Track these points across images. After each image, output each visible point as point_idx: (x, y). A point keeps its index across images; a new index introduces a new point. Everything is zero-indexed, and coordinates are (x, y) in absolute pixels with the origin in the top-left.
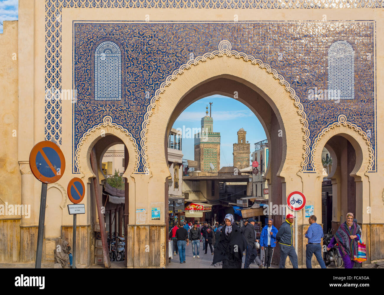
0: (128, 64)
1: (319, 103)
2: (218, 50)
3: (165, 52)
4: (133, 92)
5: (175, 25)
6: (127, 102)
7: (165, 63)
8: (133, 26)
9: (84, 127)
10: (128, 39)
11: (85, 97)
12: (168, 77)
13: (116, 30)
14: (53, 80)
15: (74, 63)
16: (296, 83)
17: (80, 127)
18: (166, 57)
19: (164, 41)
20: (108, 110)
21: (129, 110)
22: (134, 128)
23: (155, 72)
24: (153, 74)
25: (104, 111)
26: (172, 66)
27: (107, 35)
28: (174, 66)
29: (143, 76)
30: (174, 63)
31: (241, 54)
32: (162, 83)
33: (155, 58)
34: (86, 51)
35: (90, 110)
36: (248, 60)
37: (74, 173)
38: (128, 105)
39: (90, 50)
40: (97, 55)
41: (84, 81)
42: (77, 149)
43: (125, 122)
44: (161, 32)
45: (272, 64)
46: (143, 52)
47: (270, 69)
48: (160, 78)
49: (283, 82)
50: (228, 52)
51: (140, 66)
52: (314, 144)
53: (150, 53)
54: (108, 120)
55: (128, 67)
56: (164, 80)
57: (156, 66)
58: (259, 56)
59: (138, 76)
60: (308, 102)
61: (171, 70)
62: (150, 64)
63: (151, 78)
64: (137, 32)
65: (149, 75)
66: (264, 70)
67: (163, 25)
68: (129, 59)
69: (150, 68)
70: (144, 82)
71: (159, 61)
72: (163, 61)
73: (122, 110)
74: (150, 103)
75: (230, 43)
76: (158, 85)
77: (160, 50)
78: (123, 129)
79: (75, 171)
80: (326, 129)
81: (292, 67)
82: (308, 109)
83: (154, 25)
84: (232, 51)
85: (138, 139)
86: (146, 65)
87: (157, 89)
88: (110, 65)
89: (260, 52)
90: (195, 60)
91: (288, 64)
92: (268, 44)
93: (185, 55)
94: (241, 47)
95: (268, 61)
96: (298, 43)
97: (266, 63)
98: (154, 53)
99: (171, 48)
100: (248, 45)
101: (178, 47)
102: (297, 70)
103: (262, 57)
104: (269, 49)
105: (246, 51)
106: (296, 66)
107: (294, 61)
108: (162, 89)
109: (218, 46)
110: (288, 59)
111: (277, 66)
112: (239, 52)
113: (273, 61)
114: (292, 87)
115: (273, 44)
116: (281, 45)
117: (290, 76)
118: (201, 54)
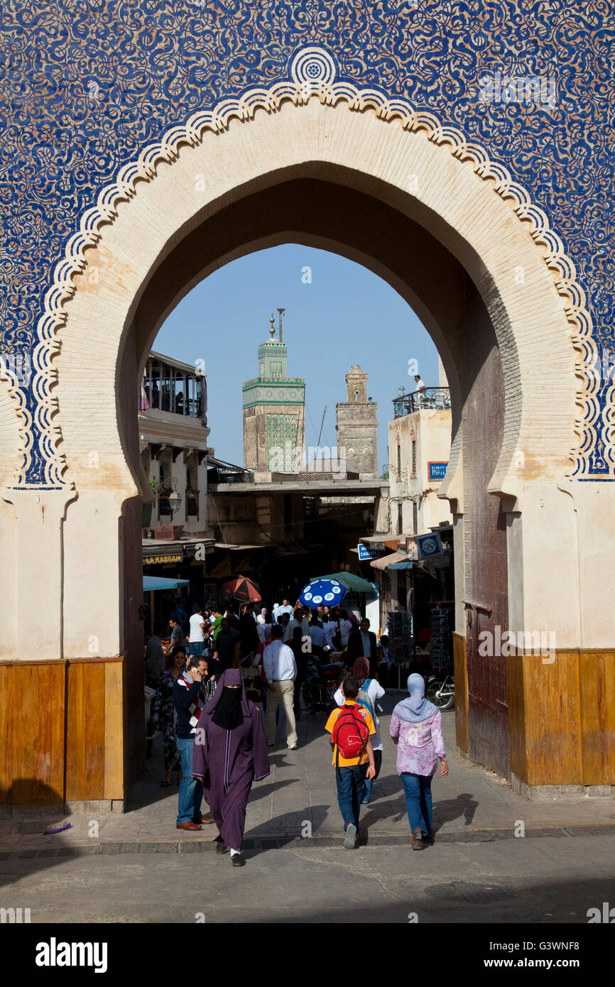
2: (291, 79)
3: (111, 85)
7: (114, 121)
12: (124, 169)
16: (551, 191)
18: (114, 101)
19: (107, 49)
22: (11, 338)
23: (80, 151)
24: (73, 159)
26: (138, 132)
28: (144, 131)
29: (39, 162)
30: (144, 123)
31: (367, 95)
32: (105, 190)
33: (80, 103)
36: (391, 114)
45: (471, 128)
46: (35, 83)
47: (465, 144)
48: (98, 170)
49: (508, 188)
50: (323, 89)
51: (27, 129)
53: (62, 86)
56: (110, 178)
57: (81, 132)
58: (427, 101)
59: (22, 164)
60: (589, 251)
61: (133, 146)
62: (61, 124)
63: (67, 172)
65: (60, 162)
66: (446, 147)
69: (63, 139)
70: (42, 186)
71: (94, 115)
72: (107, 113)
74: (64, 255)
75: (330, 59)
76: (90, 196)
77: (94, 78)
81: (537, 137)
82: (590, 274)
84: (337, 85)
86: (46, 126)
87: (87, 208)
89: (429, 89)
90: (213, 113)
91: (524, 127)
92: (458, 62)
93: (181, 96)
94: (368, 72)
95: (459, 120)
96: (555, 59)
97: (448, 124)
98: (73, 86)
99: (131, 70)
100: (391, 64)
101: (155, 67)
102: (554, 150)
103: (438, 106)
104: (461, 77)
105: (384, 84)
106: (547, 134)
107: (543, 119)
108: (103, 209)
109: (289, 69)
110: (523, 110)
111: (486, 134)
112: (360, 88)
113: (474, 119)
114: (537, 204)
115: (474, 63)
116: (497, 64)
117: (529, 166)
118: (233, 94)
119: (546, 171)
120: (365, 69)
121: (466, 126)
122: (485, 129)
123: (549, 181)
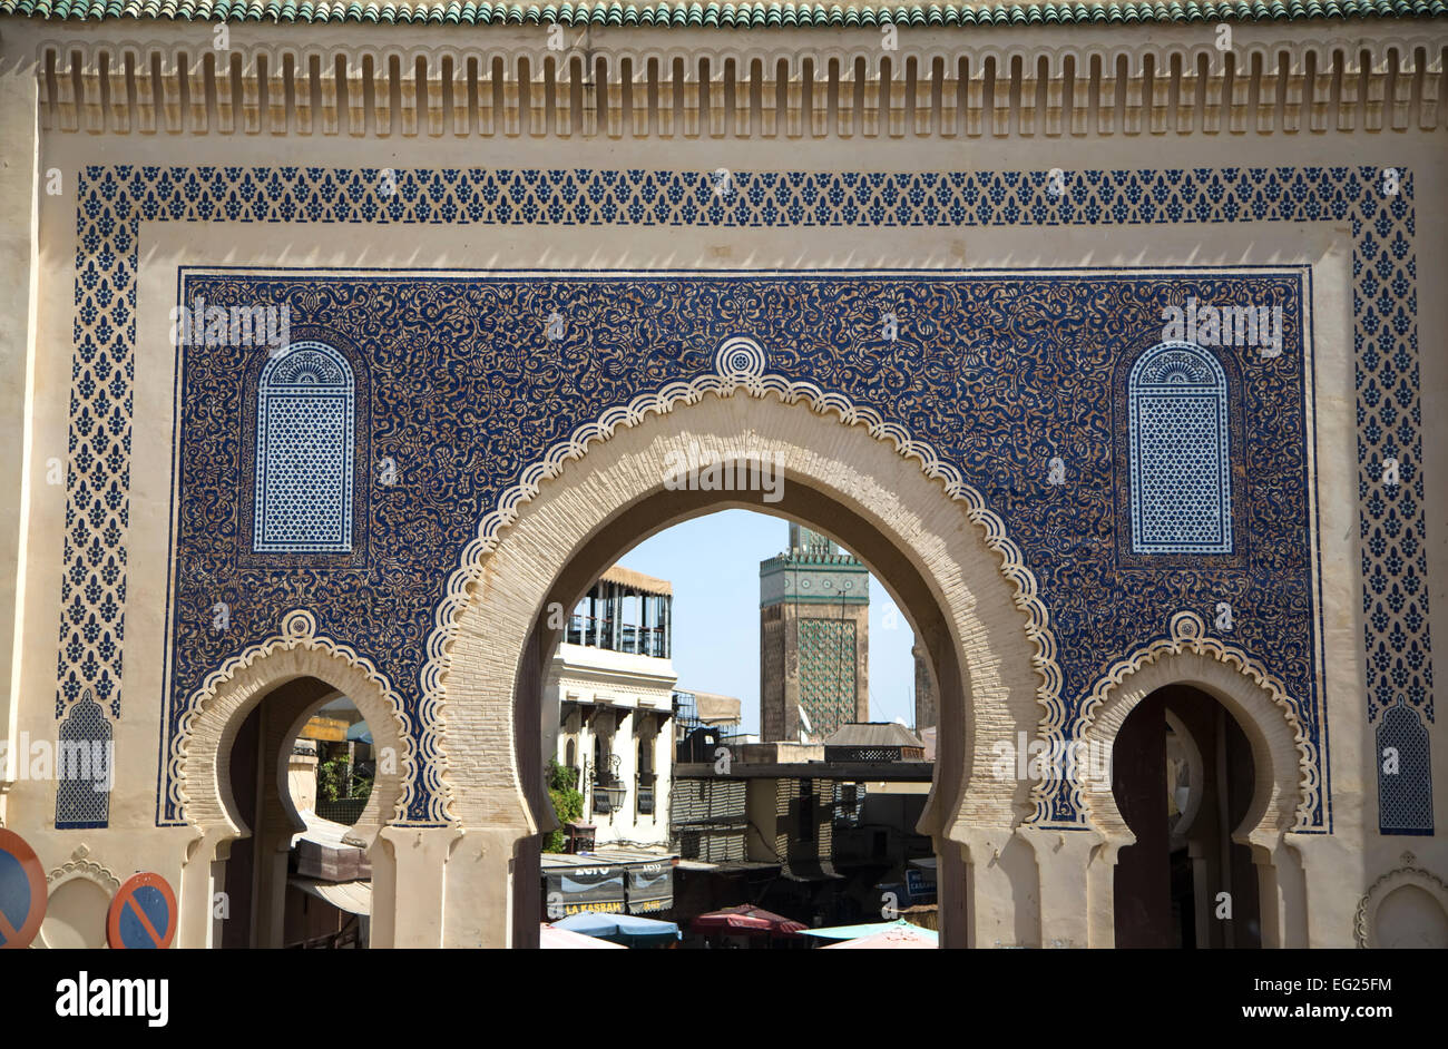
0: (379, 421)
1: (1097, 569)
2: (715, 372)
3: (518, 381)
4: (397, 524)
5: (556, 284)
6: (372, 560)
7: (520, 419)
8: (401, 288)
9: (207, 652)
10: (384, 335)
11: (215, 539)
12: (528, 470)
13: (338, 302)
14: (99, 479)
15: (179, 418)
16: (1008, 494)
17: (194, 653)
18: (521, 397)
19: (515, 342)
20: (300, 587)
21: (381, 588)
22: (397, 656)
23: (482, 451)
24: (473, 460)
25: (286, 593)
26: (545, 430)
27: (305, 318)
28: (551, 429)
29: (435, 462)
30: (552, 420)
31: (800, 388)
32: (506, 493)
33: (483, 400)
34: (225, 373)
35: (233, 590)
36: (826, 409)
37: (163, 825)
38: (378, 571)
39: (239, 374)
40: (266, 388)
41: (214, 484)
42: (177, 732)
43: (362, 632)
44: (507, 307)
45: (917, 425)
46: (437, 380)
47: (909, 442)
48: (500, 472)
49: (959, 491)
50: (751, 382)
51: (425, 429)
52: (1078, 721)
53: (465, 383)
54: (300, 627)
55: (382, 432)
56: (512, 479)
57: (483, 431)
58: (867, 395)
59: (418, 465)
60: (1052, 563)
61: (539, 445)
62: (463, 422)
63: (467, 474)
64: (418, 309)
65: (459, 464)
66: (887, 444)
67: (512, 284)
68: (386, 405)
69: (464, 438)
70: (439, 489)
71: (497, 412)
72: (512, 410)
73: (352, 589)
74: (459, 566)
75: (760, 350)
76: (490, 500)
77: (500, 374)
78: (356, 659)
79: (167, 818)
80: (1124, 664)
81: (992, 435)
82: (1054, 589)
83: (478, 285)
84: (765, 378)
85: (410, 695)
86: (446, 425)
87: (486, 513)
88: (315, 426)
89: (870, 382)
90: (628, 409)
91: (977, 424)
92: (902, 353)
93: (593, 390)
94: (801, 363)
95: (903, 415)
96: (1012, 350)
97: (892, 420)
98: (477, 382)
99: (540, 364)
100: (828, 355)
101: (567, 361)
102: (1011, 447)
103: (880, 399)
104: (906, 368)
105: (819, 376)
106: (1005, 432)
107: (999, 415)
108: (504, 514)
109: (714, 361)
110: (976, 406)
111: (934, 431)
112: (792, 380)
113: (921, 414)
114: (991, 509)
115: (922, 352)
116: (947, 356)
117: (983, 467)
118: (650, 388)
119: (1002, 472)
120: (798, 360)
121: (912, 422)
122: (933, 425)
123: (1006, 483)
